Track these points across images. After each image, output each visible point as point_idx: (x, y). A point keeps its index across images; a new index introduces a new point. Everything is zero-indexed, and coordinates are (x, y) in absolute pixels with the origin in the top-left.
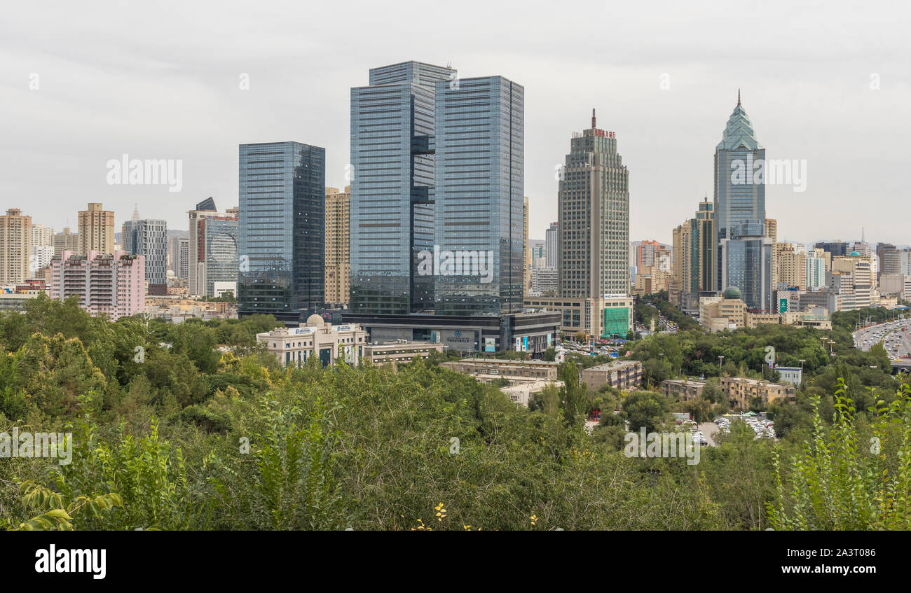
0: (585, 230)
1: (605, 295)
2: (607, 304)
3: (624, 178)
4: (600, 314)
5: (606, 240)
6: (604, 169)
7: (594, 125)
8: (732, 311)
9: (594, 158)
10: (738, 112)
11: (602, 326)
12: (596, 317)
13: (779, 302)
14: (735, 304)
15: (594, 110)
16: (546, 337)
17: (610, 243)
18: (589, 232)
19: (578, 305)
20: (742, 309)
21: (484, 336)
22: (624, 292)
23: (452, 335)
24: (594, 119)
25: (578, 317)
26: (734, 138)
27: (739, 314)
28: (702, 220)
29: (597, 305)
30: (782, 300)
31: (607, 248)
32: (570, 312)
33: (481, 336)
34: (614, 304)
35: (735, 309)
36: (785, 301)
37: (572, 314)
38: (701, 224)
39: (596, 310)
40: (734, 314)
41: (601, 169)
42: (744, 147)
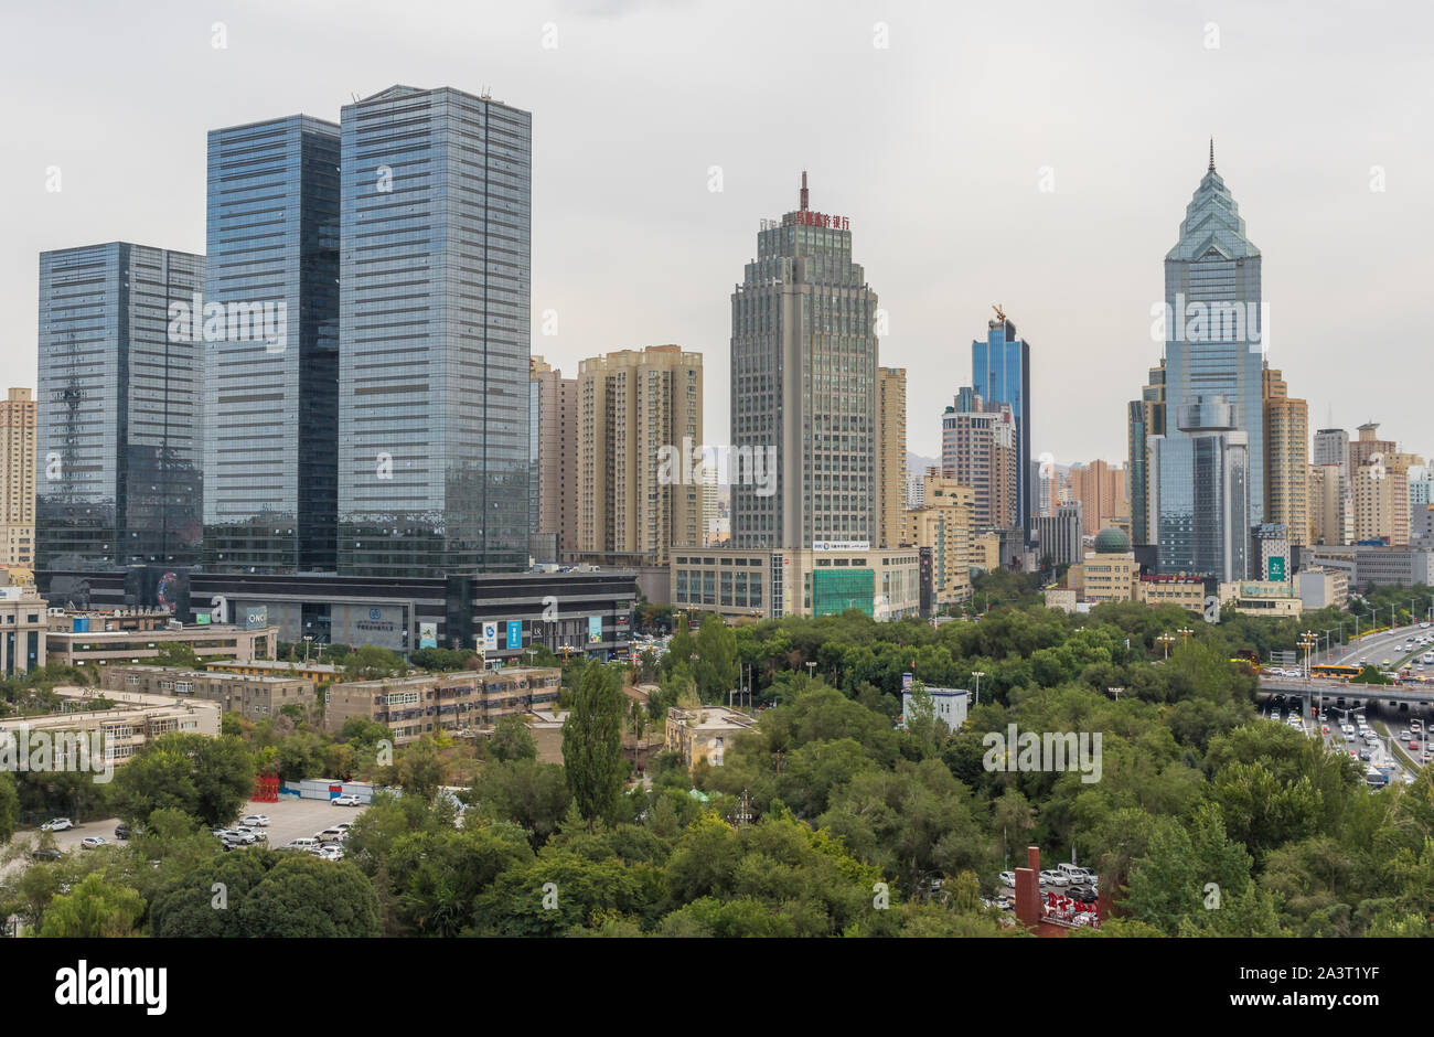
0: (773, 412)
1: (815, 543)
2: (820, 562)
3: (861, 308)
4: (803, 581)
5: (815, 432)
6: (812, 289)
7: (804, 204)
8: (1109, 579)
9: (794, 269)
10: (1211, 185)
11: (807, 605)
12: (796, 588)
13: (1265, 564)
14: (1113, 564)
15: (804, 175)
16: (586, 621)
17: (827, 438)
18: (780, 417)
19: (757, 562)
20: (1129, 575)
21: (421, 618)
22: (862, 538)
23: (365, 616)
24: (804, 192)
25: (757, 588)
26: (1200, 237)
27: (1122, 583)
28: (1149, 403)
29: (797, 563)
30: (1272, 560)
31: (819, 448)
32: (745, 578)
33: (412, 618)
34: (838, 562)
35: (1113, 574)
36: (1280, 560)
37: (748, 581)
38: (1150, 410)
39: (797, 573)
40: (1113, 583)
41: (805, 289)
42: (1217, 253)
